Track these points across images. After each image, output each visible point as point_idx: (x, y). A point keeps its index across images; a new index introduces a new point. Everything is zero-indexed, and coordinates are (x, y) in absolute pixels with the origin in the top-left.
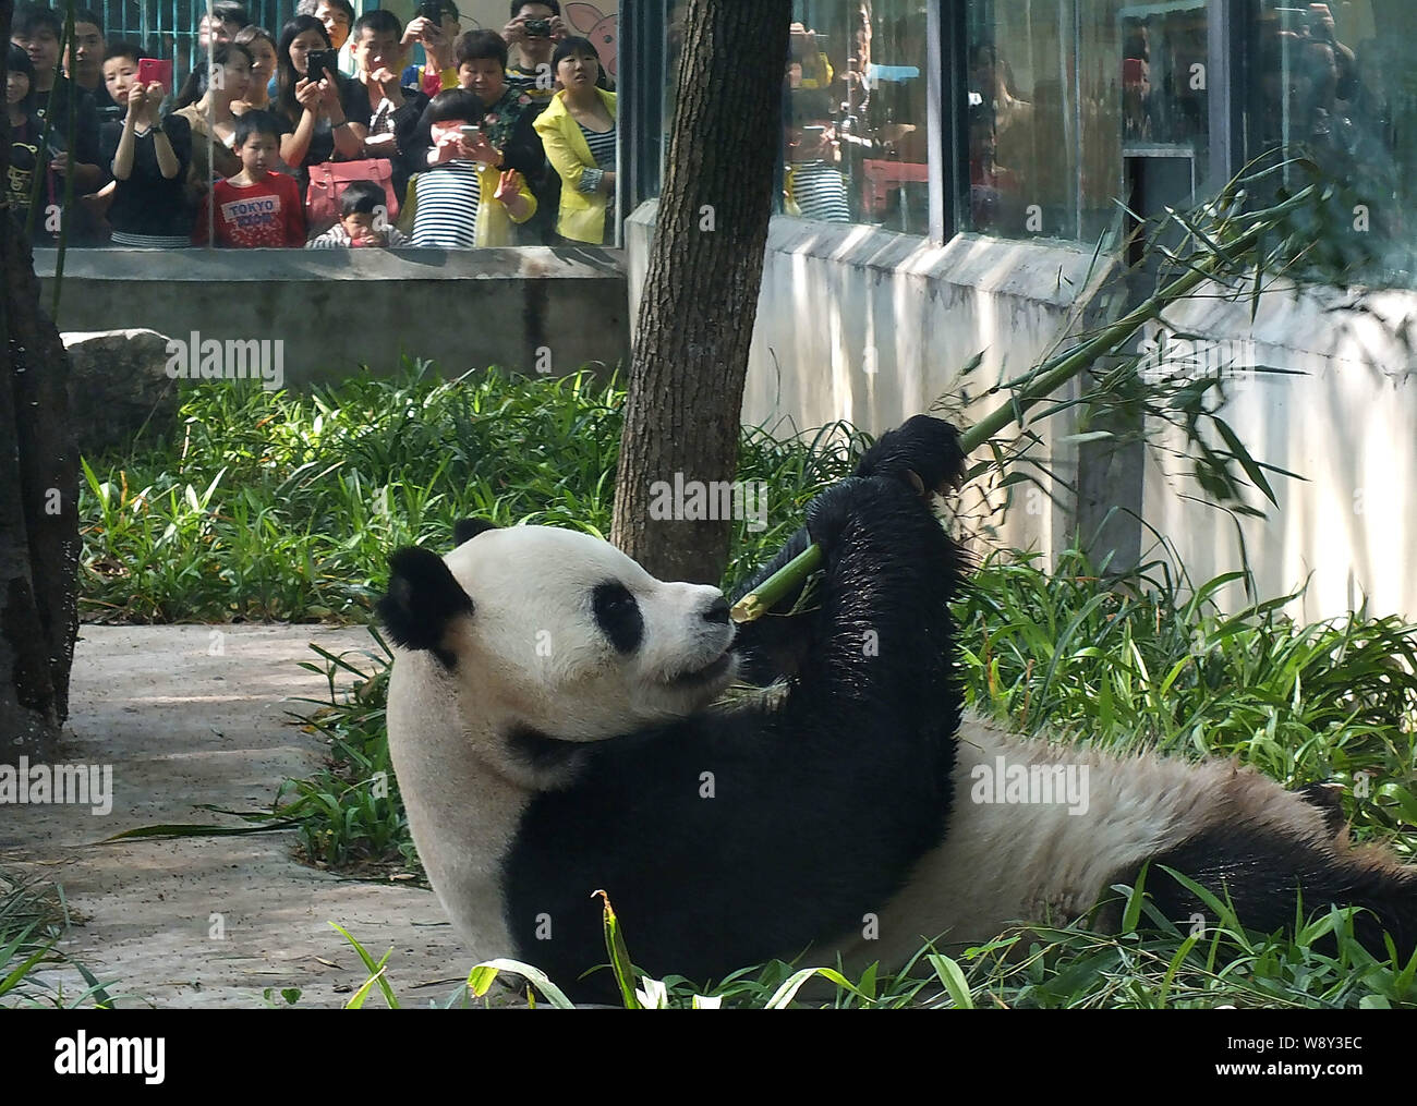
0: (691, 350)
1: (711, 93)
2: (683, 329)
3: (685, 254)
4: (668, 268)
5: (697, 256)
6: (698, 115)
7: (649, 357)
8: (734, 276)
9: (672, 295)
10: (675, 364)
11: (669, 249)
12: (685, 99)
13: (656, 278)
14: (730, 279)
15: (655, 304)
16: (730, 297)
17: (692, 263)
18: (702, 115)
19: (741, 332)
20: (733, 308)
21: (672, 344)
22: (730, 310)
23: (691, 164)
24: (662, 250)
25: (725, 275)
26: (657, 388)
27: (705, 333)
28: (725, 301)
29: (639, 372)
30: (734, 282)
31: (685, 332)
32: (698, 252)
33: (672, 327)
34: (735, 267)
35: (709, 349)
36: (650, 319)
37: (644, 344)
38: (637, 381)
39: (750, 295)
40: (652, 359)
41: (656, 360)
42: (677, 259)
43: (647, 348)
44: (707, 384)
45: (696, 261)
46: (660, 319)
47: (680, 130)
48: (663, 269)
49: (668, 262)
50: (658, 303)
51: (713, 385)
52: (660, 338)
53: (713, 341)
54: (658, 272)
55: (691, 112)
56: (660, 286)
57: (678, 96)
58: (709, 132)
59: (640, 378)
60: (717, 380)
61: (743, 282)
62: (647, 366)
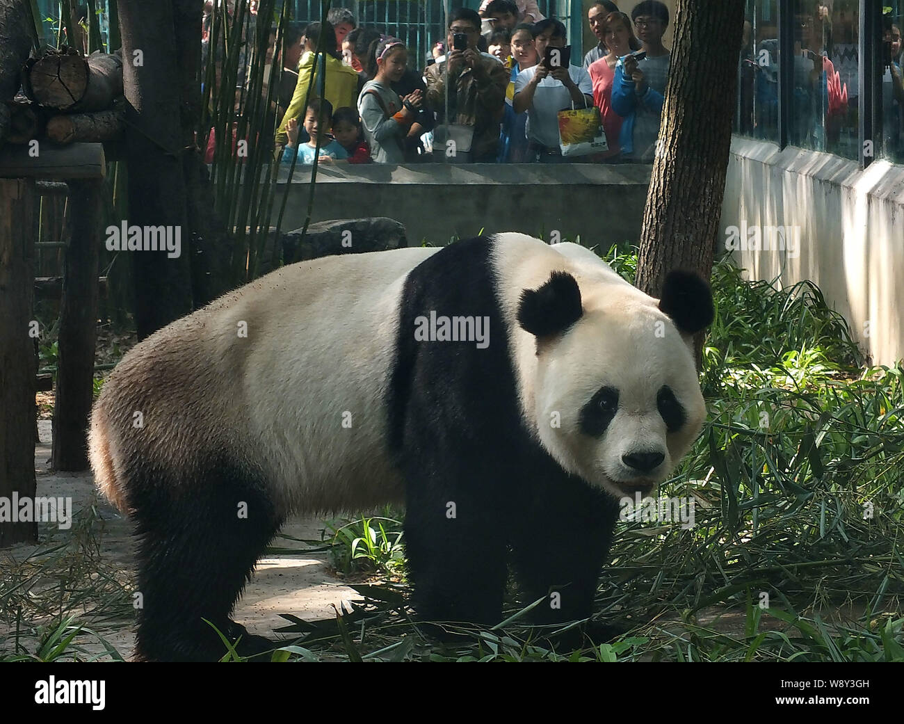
0: (677, 237)
1: (690, 71)
2: (671, 224)
3: (673, 175)
4: (662, 184)
5: (681, 176)
6: (681, 85)
7: (650, 242)
8: (705, 189)
9: (664, 201)
10: (666, 247)
11: (663, 172)
12: (673, 75)
13: (655, 191)
14: (702, 192)
15: (654, 207)
16: (702, 203)
17: (677, 181)
18: (684, 84)
19: (710, 227)
20: (704, 210)
21: (665, 233)
22: (702, 211)
23: (677, 118)
24: (659, 172)
25: (699, 188)
26: (655, 261)
27: (686, 227)
28: (699, 206)
29: (644, 251)
30: (704, 193)
31: (673, 225)
32: (682, 173)
33: (664, 222)
34: (706, 183)
35: (688, 237)
36: (651, 217)
37: (647, 234)
38: (642, 257)
39: (716, 202)
40: (652, 242)
41: (654, 243)
42: (668, 179)
43: (649, 236)
44: (687, 260)
45: (680, 180)
46: (657, 217)
47: (670, 95)
48: (659, 185)
49: (662, 181)
50: (656, 207)
51: (691, 260)
52: (657, 230)
53: (691, 233)
54: (656, 187)
55: (677, 83)
56: (657, 196)
57: (669, 72)
58: (689, 95)
59: (644, 256)
60: (694, 257)
61: (711, 194)
62: (649, 247)
